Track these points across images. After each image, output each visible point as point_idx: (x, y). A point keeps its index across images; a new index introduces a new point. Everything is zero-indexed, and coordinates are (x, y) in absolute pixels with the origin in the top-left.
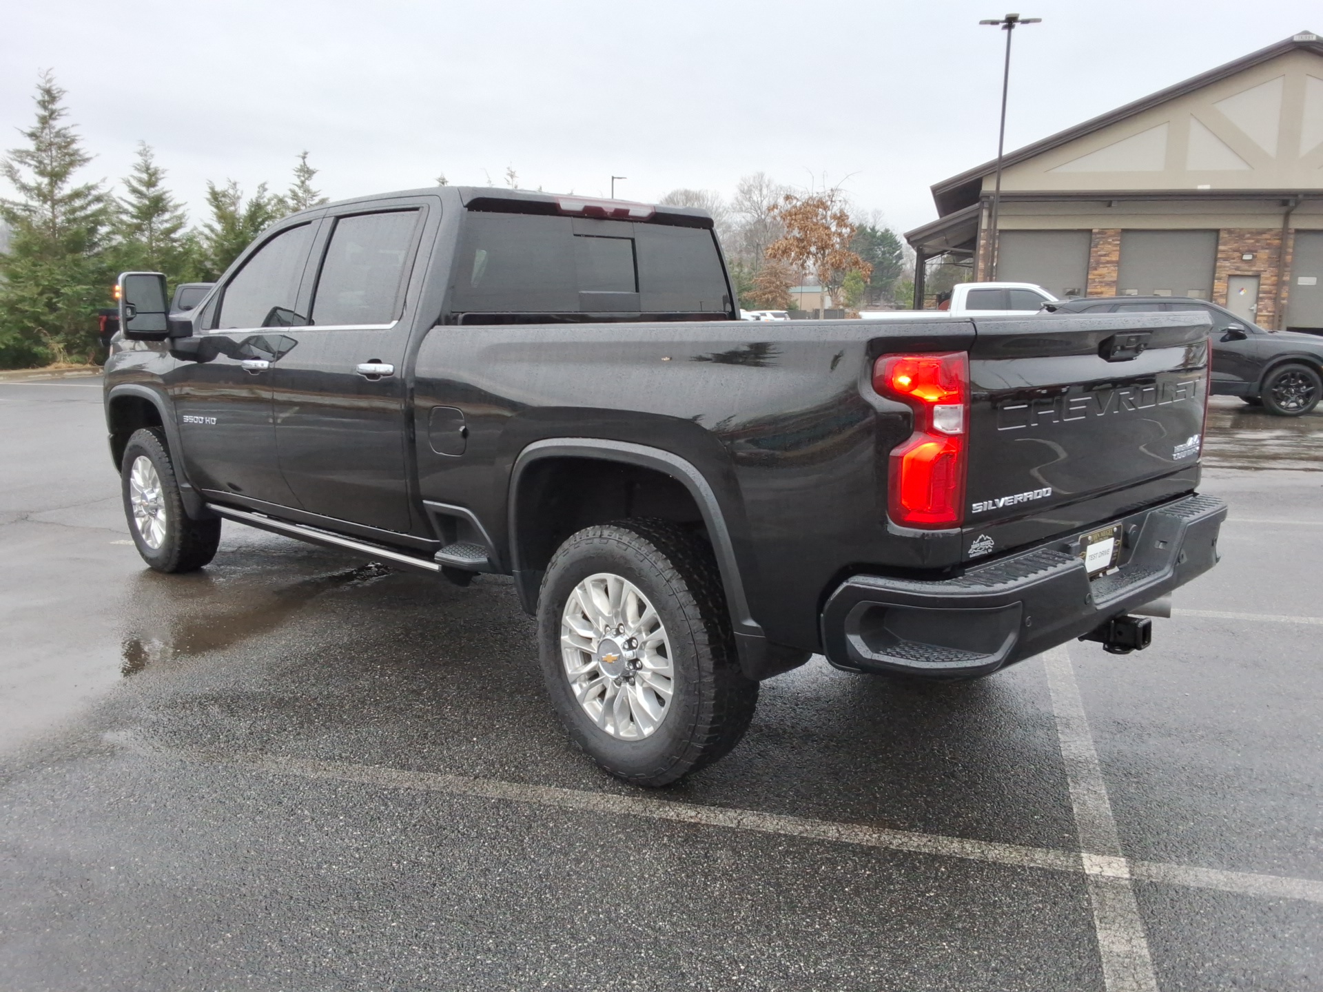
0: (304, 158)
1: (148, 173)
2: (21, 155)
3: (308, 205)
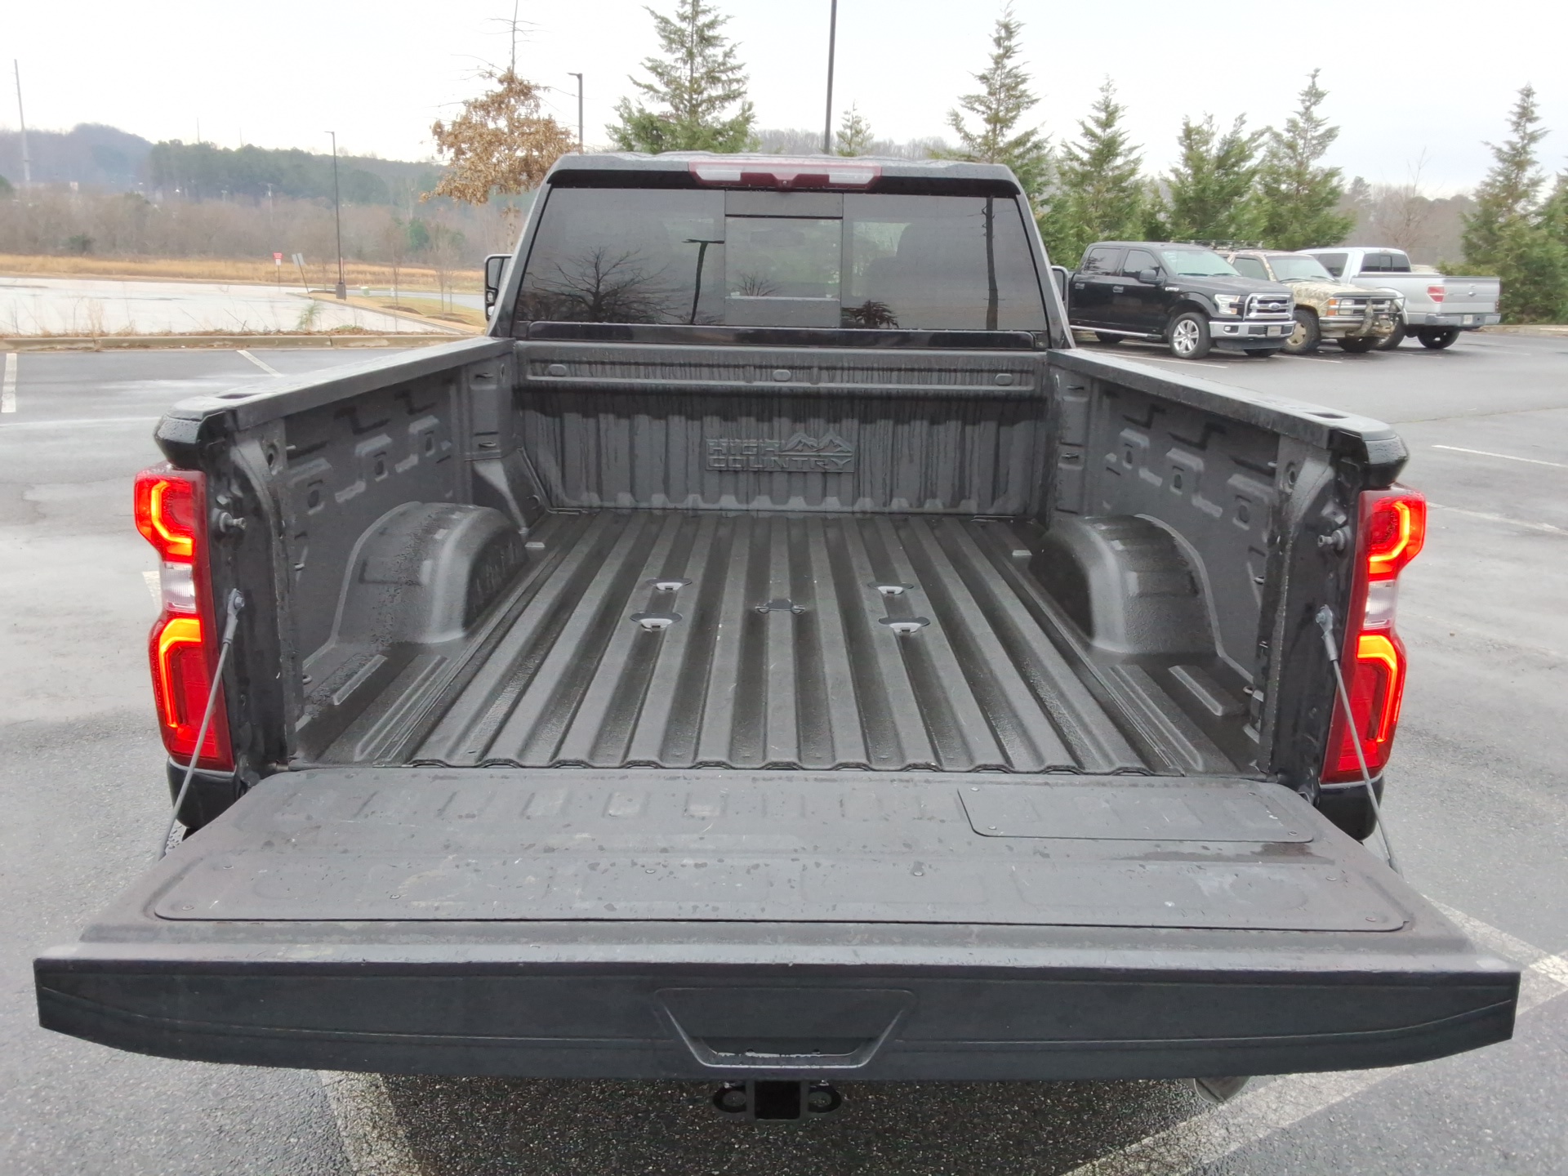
0: (1314, 77)
1: (1106, 112)
2: (971, 101)
3: (1309, 137)
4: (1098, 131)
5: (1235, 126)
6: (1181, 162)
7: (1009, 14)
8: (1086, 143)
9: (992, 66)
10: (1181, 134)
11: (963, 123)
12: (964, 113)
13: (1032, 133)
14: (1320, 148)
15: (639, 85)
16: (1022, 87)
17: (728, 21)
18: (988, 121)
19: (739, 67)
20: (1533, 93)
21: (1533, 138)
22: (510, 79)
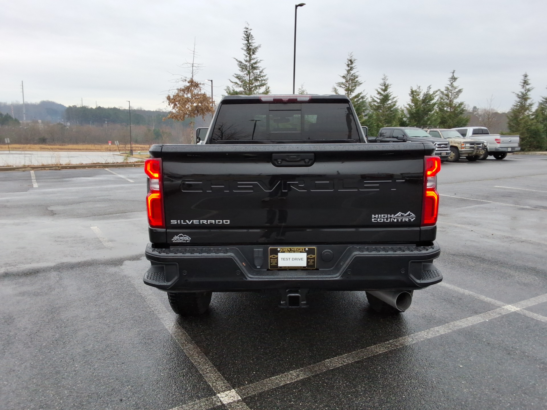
0: (453, 73)
1: (385, 86)
2: (340, 84)
3: (453, 92)
4: (382, 92)
5: (427, 89)
6: (411, 101)
7: (351, 57)
8: (378, 96)
9: (346, 73)
10: (410, 93)
11: (338, 91)
12: (338, 88)
13: (360, 94)
14: (457, 96)
15: (233, 82)
16: (356, 79)
17: (261, 62)
18: (346, 90)
19: (265, 76)
20: (528, 76)
21: (529, 90)
22: (191, 81)
